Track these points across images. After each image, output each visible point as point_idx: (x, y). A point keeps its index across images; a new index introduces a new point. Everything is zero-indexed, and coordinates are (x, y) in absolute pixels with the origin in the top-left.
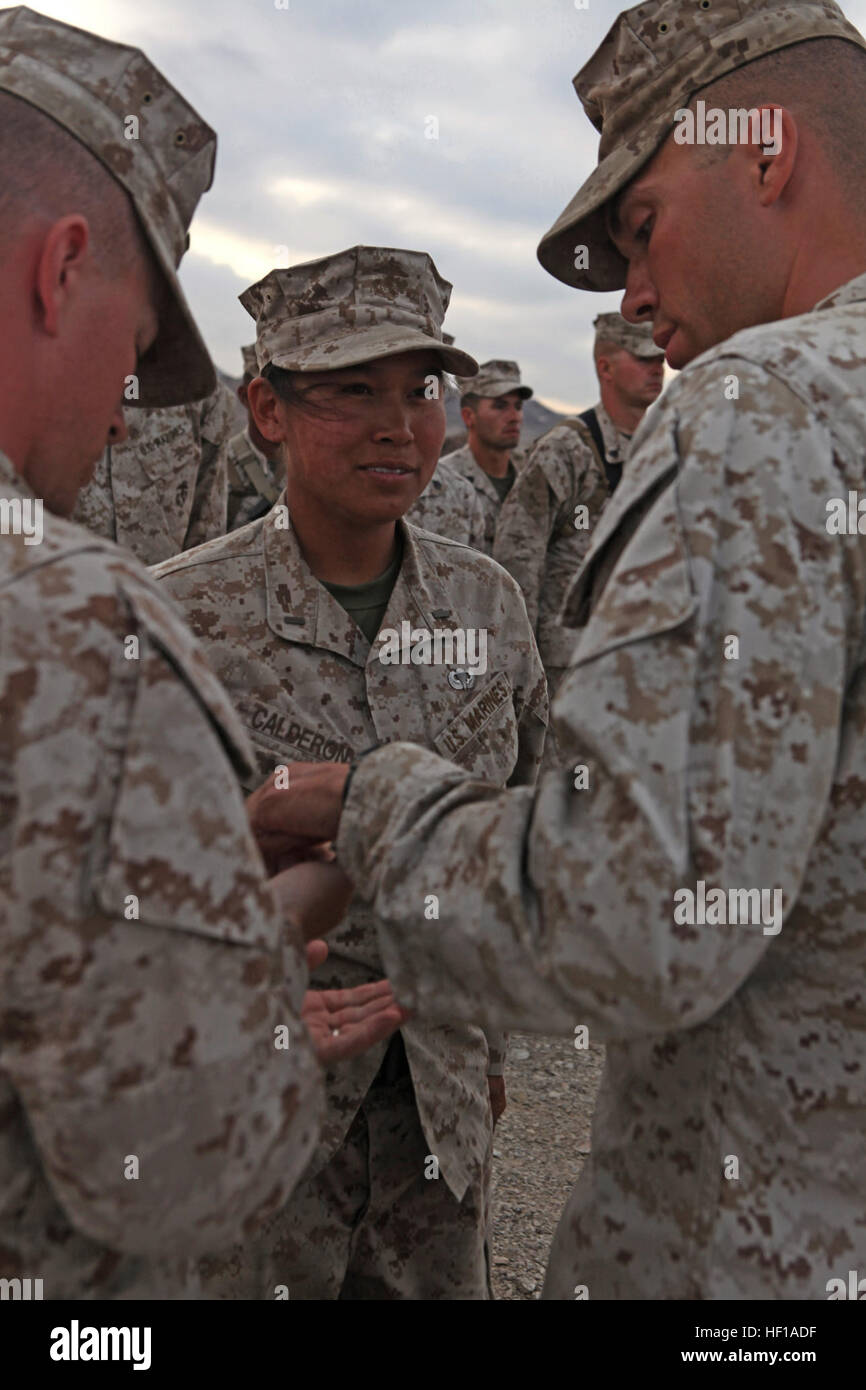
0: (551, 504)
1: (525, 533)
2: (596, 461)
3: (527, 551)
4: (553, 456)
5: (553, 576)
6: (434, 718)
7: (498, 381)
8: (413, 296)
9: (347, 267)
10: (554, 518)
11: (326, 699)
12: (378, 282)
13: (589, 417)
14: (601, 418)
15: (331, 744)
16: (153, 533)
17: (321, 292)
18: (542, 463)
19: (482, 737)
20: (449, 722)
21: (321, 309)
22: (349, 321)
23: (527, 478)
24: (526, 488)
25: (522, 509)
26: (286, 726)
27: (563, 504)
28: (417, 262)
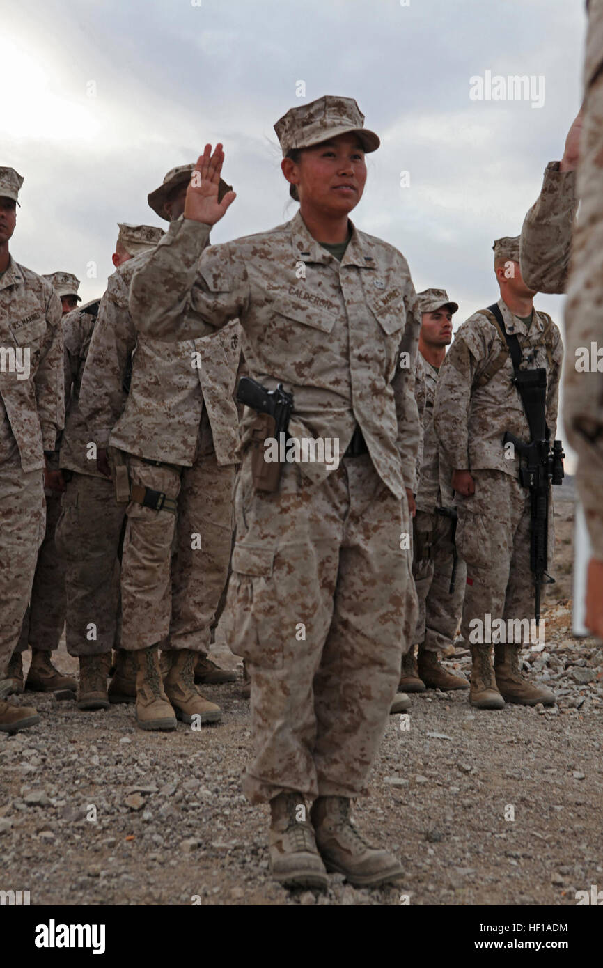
0: (472, 364)
1: (456, 383)
2: (499, 333)
3: (459, 394)
4: (471, 331)
5: (476, 412)
6: (368, 295)
7: (434, 301)
8: (349, 116)
9: (322, 105)
10: (474, 373)
11: (320, 284)
12: (334, 111)
13: (495, 308)
14: (501, 308)
15: (323, 301)
16: (219, 364)
17: (311, 116)
18: (463, 336)
19: (389, 308)
20: (374, 299)
21: (312, 123)
22: (325, 126)
23: (455, 347)
24: (454, 353)
25: (453, 368)
26: (303, 294)
27: (479, 362)
28: (350, 102)
